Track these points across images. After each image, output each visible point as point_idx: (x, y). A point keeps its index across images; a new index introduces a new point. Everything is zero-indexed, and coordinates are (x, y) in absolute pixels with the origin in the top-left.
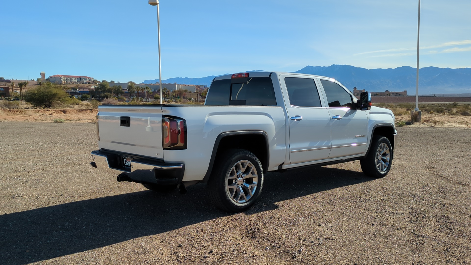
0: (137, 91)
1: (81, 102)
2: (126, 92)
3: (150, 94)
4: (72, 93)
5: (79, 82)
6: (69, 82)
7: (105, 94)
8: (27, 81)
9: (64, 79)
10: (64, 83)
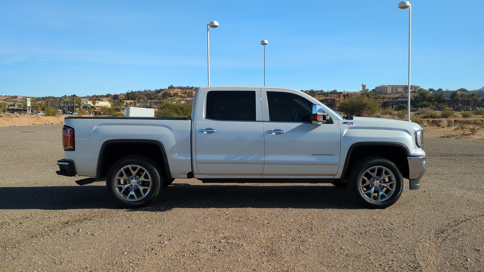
0: (462, 99)
1: (394, 112)
2: (448, 100)
3: (478, 102)
4: (392, 103)
5: (404, 91)
6: (394, 92)
7: (422, 104)
8: (356, 92)
9: (390, 89)
10: (389, 93)
